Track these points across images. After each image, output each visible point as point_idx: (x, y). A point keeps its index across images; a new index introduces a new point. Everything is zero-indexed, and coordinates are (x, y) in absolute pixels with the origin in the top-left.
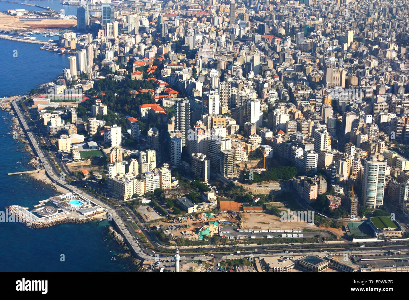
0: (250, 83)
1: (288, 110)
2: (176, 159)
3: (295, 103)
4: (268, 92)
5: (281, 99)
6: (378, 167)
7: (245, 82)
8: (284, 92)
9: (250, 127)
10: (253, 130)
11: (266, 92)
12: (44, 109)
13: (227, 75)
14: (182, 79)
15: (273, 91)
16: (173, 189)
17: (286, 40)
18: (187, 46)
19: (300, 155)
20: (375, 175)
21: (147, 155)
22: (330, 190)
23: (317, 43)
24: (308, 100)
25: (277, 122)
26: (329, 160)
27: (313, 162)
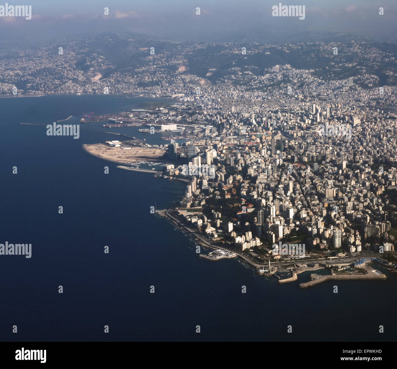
0: (288, 198)
1: (306, 212)
2: (260, 234)
3: (310, 207)
4: (297, 203)
5: (304, 206)
6: (338, 232)
7: (286, 198)
8: (305, 203)
9: (289, 220)
10: (291, 221)
11: (296, 203)
12: (188, 216)
13: (276, 194)
14: (254, 197)
15: (299, 202)
16: (261, 246)
17: (307, 169)
18: (249, 174)
19: (310, 230)
20: (337, 235)
21: (248, 233)
22: (321, 242)
23: (325, 169)
24: (316, 206)
25: (301, 217)
26: (321, 231)
27: (315, 231)
